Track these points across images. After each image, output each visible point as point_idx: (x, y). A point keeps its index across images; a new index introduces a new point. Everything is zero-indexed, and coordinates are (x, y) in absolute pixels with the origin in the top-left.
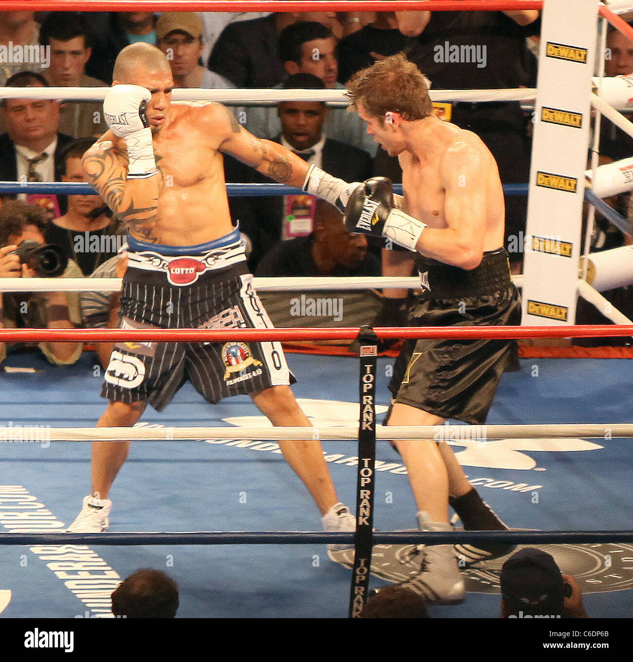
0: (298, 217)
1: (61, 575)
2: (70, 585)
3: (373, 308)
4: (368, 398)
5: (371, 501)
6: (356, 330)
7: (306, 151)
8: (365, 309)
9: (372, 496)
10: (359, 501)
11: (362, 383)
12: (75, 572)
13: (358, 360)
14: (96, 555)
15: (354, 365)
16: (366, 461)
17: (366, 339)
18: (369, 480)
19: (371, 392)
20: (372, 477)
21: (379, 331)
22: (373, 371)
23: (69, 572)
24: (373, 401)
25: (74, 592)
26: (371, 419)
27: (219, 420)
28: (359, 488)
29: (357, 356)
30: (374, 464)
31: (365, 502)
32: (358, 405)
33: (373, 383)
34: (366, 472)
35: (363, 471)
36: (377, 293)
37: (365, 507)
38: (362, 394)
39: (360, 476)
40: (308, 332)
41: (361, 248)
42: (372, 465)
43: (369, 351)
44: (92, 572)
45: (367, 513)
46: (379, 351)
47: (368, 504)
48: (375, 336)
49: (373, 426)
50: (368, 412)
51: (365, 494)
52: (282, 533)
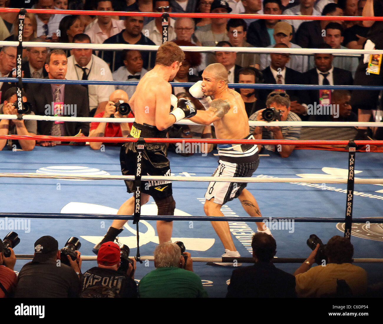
0: (324, 98)
1: (234, 234)
2: (238, 237)
3: (354, 133)
4: (352, 168)
5: (352, 207)
6: (348, 142)
7: (326, 73)
8: (352, 134)
9: (352, 205)
10: (347, 206)
11: (349, 162)
12: (239, 233)
13: (348, 153)
14: (248, 226)
15: (347, 155)
16: (350, 191)
17: (351, 145)
18: (351, 199)
19: (353, 165)
20: (352, 198)
21: (357, 142)
22: (354, 157)
23: (237, 233)
24: (354, 169)
25: (239, 240)
26: (352, 175)
27: (295, 175)
28: (347, 202)
29: (348, 151)
30: (353, 193)
31: (349, 207)
32: (348, 170)
33: (354, 162)
34: (350, 196)
35: (349, 195)
36: (356, 128)
37: (349, 209)
38: (349, 166)
39: (347, 197)
40: (329, 142)
41: (349, 110)
42: (352, 193)
43: (353, 149)
44: (246, 233)
45: (350, 211)
46: (356, 149)
47: (350, 208)
48: (355, 144)
49: (353, 178)
50: (352, 173)
51: (349, 204)
52: (318, 218)
